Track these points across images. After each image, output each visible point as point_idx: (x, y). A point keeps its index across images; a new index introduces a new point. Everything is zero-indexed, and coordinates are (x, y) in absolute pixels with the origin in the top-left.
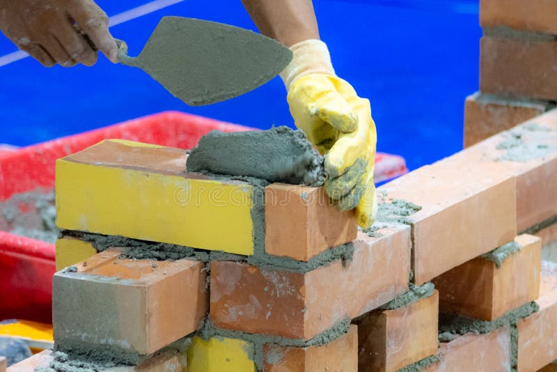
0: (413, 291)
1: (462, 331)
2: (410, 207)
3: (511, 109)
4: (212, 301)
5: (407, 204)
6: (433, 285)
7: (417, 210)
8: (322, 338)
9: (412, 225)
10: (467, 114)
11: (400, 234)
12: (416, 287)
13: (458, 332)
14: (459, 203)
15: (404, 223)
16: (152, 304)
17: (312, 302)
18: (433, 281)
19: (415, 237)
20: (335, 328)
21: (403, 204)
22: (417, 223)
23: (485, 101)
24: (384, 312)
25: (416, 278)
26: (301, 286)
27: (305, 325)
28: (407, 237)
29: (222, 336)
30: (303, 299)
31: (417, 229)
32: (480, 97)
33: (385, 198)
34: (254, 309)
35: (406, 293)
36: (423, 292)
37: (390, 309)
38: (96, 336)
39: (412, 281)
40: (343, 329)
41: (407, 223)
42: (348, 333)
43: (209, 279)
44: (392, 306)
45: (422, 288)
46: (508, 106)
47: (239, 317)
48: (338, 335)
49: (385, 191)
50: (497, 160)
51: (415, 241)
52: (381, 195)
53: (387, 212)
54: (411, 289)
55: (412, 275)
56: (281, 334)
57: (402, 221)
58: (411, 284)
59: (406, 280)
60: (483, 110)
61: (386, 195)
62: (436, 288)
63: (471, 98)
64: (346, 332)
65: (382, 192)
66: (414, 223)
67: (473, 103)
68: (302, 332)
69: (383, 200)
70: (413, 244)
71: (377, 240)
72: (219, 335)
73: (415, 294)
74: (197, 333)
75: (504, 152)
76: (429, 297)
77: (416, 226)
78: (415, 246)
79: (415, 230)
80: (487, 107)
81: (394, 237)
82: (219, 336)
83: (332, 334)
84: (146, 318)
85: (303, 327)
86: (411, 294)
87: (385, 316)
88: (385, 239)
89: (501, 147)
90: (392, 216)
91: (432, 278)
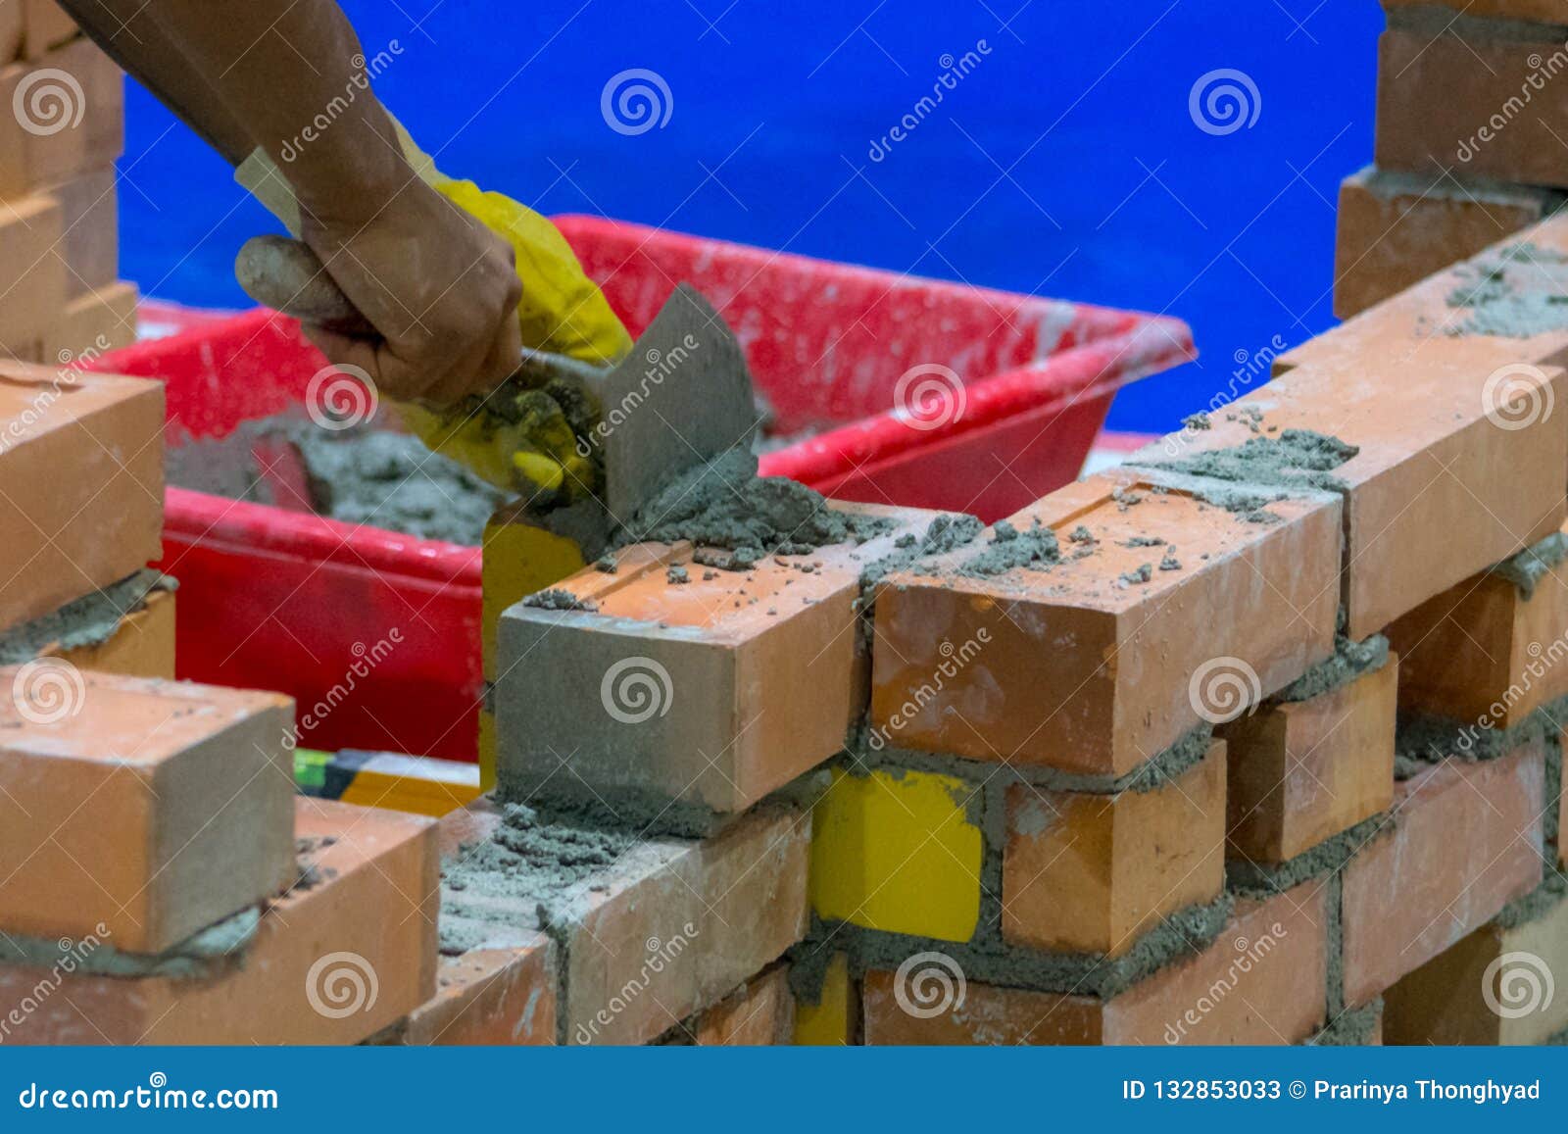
0: (1345, 655)
1: (1431, 754)
2: (1330, 450)
3: (1458, 208)
4: (877, 680)
5: (1321, 442)
6: (1386, 642)
7: (1348, 454)
8: (1152, 771)
9: (1346, 492)
10: (1345, 222)
11: (1319, 515)
12: (1352, 645)
13: (1422, 756)
14: (1446, 440)
15: (1325, 487)
16: (749, 687)
17: (1132, 682)
18: (1383, 632)
19: (1353, 522)
20: (1179, 746)
21: (1309, 442)
22: (1357, 489)
23: (1391, 190)
24: (1282, 708)
25: (1351, 624)
26: (1109, 643)
27: (1114, 740)
28: (1335, 523)
29: (902, 766)
30: (1110, 676)
31: (1357, 503)
32: (1375, 180)
33: (1259, 425)
34: (984, 702)
35: (1331, 659)
36: (1366, 658)
37: (1295, 700)
38: (606, 767)
39: (1344, 631)
40: (1197, 749)
41: (1333, 488)
42: (1208, 760)
43: (872, 623)
44: (1298, 692)
45: (1365, 647)
46: (1448, 201)
47: (947, 719)
48: (1184, 763)
49: (1258, 409)
50: (1456, 334)
51: (1352, 534)
52: (1248, 417)
53: (1275, 461)
54: (1341, 652)
55: (1344, 618)
56: (1052, 764)
57: (1321, 482)
58: (1341, 638)
59: (1329, 629)
60: (1386, 211)
61: (1261, 419)
62: (1392, 647)
63: (1355, 180)
64: (1202, 757)
65: (1249, 412)
66: (1351, 486)
67: (1359, 193)
68: (1106, 756)
69: (1254, 430)
70: (1348, 541)
71: (1272, 529)
72: (892, 763)
73: (1350, 664)
74: (840, 761)
75: (1470, 313)
76: (1378, 670)
77: (1354, 497)
78: (1352, 546)
79: (1352, 504)
80: (1395, 202)
81: (1306, 521)
82: (893, 768)
83: (1173, 764)
84: (732, 723)
85: (1111, 745)
86: (1341, 662)
87: (1283, 717)
88: (1290, 527)
89: (1458, 300)
90: (1288, 471)
91: (1384, 624)
